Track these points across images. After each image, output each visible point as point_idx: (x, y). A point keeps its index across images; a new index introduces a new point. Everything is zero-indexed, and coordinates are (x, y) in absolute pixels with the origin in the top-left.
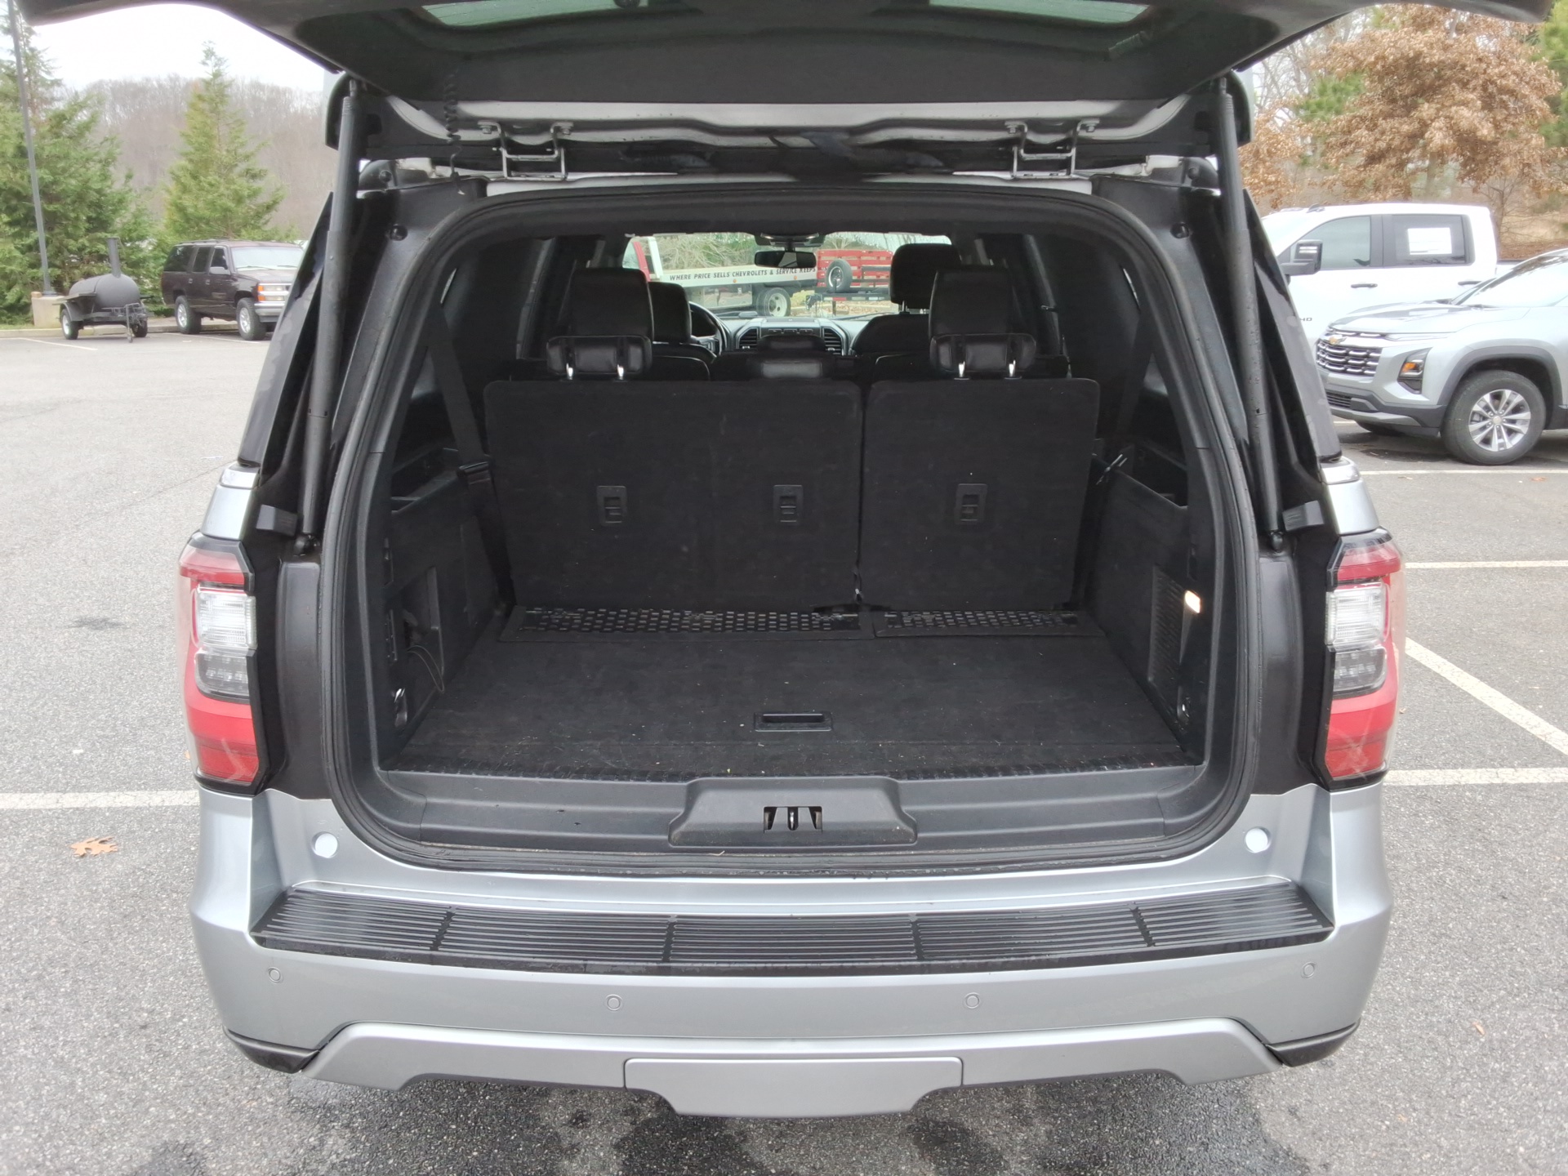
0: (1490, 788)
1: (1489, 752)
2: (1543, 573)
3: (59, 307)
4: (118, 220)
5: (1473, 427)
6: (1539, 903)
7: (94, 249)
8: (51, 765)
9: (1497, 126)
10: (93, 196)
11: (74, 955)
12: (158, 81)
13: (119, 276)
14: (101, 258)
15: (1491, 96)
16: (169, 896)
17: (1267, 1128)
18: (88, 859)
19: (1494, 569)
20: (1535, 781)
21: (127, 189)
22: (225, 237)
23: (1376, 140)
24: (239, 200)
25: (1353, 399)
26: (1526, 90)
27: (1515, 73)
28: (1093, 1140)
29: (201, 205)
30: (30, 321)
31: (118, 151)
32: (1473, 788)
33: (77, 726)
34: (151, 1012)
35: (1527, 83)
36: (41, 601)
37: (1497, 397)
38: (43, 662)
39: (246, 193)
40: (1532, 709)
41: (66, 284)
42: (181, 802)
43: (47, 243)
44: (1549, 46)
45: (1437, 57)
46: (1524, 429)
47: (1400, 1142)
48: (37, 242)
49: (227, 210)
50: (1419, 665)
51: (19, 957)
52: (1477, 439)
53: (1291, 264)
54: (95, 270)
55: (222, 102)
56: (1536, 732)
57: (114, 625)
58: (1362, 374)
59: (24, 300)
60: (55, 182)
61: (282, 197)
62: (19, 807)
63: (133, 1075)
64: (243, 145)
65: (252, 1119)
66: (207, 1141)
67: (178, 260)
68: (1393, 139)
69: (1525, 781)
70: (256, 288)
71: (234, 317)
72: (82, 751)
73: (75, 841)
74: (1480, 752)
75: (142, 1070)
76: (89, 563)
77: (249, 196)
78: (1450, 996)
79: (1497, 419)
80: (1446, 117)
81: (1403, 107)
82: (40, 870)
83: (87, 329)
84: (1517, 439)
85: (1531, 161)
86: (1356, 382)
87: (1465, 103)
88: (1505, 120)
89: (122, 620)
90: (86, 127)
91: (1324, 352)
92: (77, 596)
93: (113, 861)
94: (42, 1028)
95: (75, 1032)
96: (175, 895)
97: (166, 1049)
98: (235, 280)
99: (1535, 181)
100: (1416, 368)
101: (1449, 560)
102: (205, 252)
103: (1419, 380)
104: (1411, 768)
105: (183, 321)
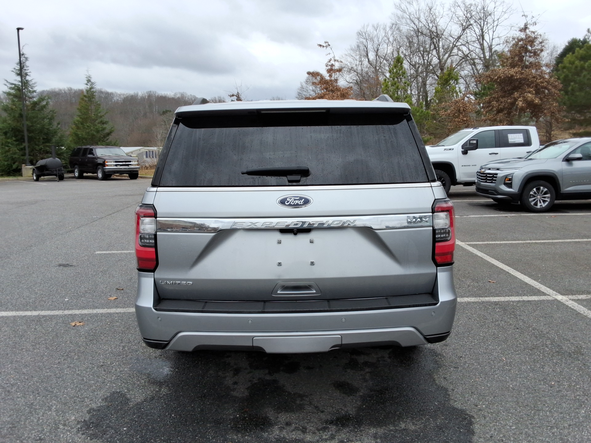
0: (519, 301)
1: (520, 292)
2: (549, 244)
3: (32, 170)
4: (54, 139)
5: (531, 200)
6: (528, 330)
7: (45, 149)
8: (59, 303)
9: (541, 99)
10: (46, 131)
11: (77, 350)
12: (64, 90)
13: (55, 159)
14: (47, 152)
15: (539, 89)
16: (103, 335)
17: (437, 382)
18: (76, 327)
19: (532, 243)
20: (534, 300)
21: (57, 128)
22: (92, 145)
23: (499, 105)
24: (98, 132)
25: (489, 191)
26: (550, 87)
27: (546, 81)
28: (386, 385)
29: (84, 134)
30: (21, 175)
31: (55, 115)
32: (513, 302)
33: (65, 293)
34: (103, 362)
35: (551, 85)
36: (45, 259)
37: (538, 189)
38: (49, 276)
39: (100, 129)
40: (537, 281)
41: (34, 162)
42: (103, 312)
43: (29, 147)
44: (563, 72)
45: (518, 77)
46: (549, 200)
47: (476, 384)
48: (25, 147)
49: (93, 135)
50: (502, 270)
51: (60, 351)
52: (532, 203)
53: (468, 146)
54: (45, 157)
55: (93, 98)
56: (537, 287)
57: (71, 266)
58: (492, 182)
59: (19, 168)
60: (32, 126)
61: (113, 131)
62: (51, 314)
63: (101, 377)
64: (100, 112)
65: (138, 385)
66: (126, 391)
67: (76, 153)
68: (505, 105)
69: (530, 300)
70: (104, 162)
71: (96, 172)
72: (68, 299)
73: (71, 322)
74: (517, 292)
75: (103, 375)
76: (59, 248)
77: (101, 130)
78: (496, 352)
79: (539, 197)
80: (523, 97)
81: (508, 94)
82: (61, 330)
83: (42, 177)
84: (547, 203)
85: (554, 111)
86: (490, 185)
87: (530, 92)
88: (544, 97)
89: (73, 264)
90: (44, 107)
91: (479, 175)
92: (57, 258)
93: (84, 327)
94: (71, 367)
95: (81, 368)
96: (105, 335)
97: (110, 371)
98: (97, 159)
99: (556, 118)
100: (510, 180)
101: (518, 241)
102: (86, 150)
103: (511, 183)
104: (495, 297)
105: (77, 174)
